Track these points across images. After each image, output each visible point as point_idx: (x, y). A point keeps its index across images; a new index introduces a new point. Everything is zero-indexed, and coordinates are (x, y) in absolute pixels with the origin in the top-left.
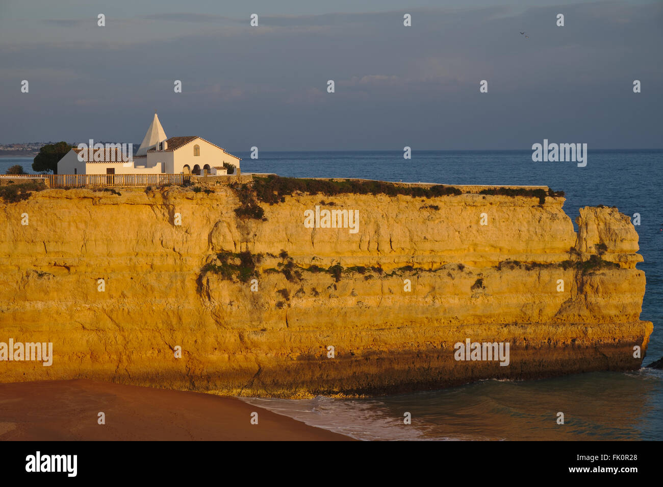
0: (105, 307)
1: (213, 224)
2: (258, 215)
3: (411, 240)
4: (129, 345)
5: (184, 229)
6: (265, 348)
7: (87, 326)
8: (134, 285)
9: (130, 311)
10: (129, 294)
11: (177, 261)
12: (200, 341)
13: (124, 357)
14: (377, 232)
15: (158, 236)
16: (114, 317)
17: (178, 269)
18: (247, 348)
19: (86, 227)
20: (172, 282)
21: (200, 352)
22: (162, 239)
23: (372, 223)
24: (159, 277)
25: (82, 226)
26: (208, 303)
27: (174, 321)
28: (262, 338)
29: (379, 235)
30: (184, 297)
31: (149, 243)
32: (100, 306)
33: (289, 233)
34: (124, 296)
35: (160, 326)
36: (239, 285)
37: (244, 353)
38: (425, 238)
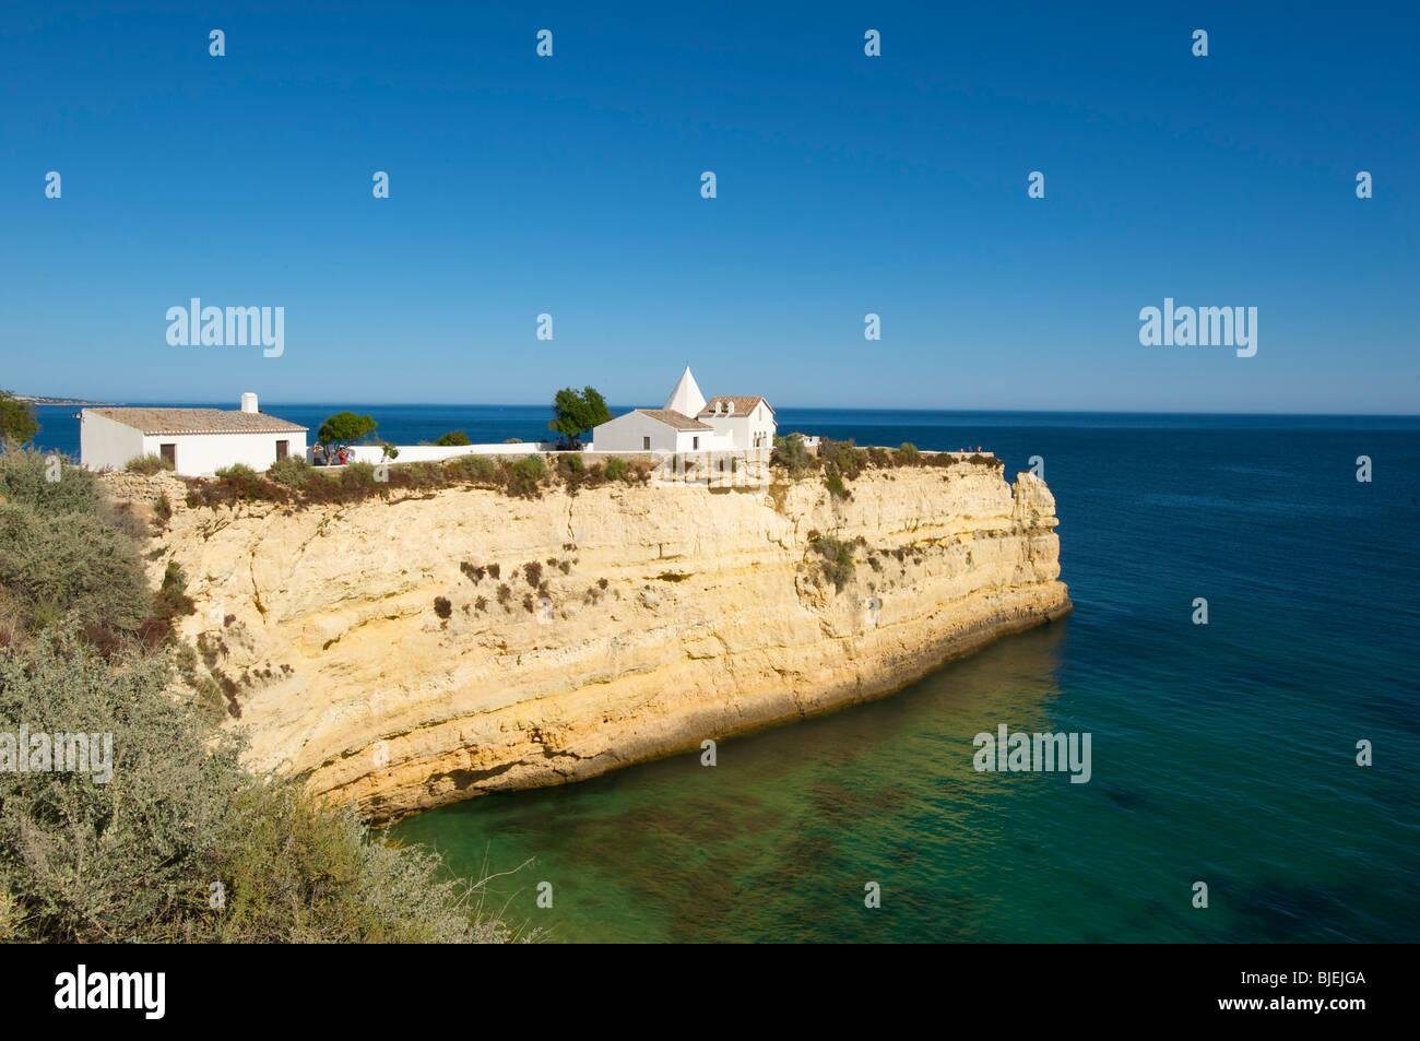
2: (846, 495)
3: (932, 515)
5: (792, 516)
6: (863, 655)
7: (695, 654)
8: (743, 593)
10: (739, 605)
11: (783, 557)
12: (810, 657)
14: (919, 508)
15: (764, 526)
17: (783, 568)
18: (850, 659)
20: (780, 584)
21: (811, 671)
22: (768, 530)
23: (915, 498)
24: (767, 580)
27: (786, 637)
28: (860, 645)
29: (921, 512)
31: (754, 536)
33: (865, 514)
34: (734, 608)
37: (848, 666)
38: (942, 512)
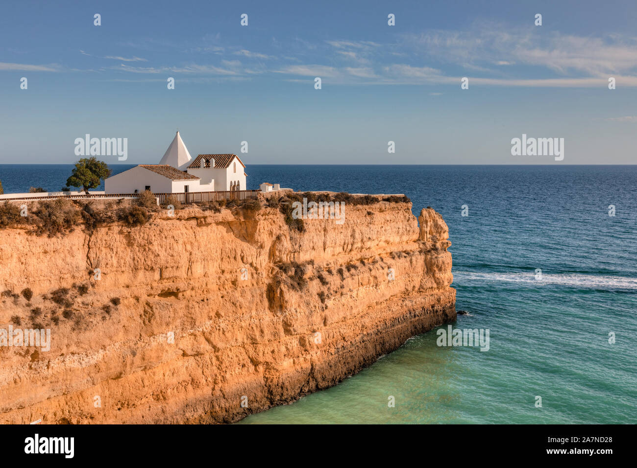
0: (205, 330)
1: (274, 237)
3: (362, 240)
4: (224, 365)
5: (259, 244)
6: (315, 347)
7: (189, 352)
8: (225, 303)
9: (225, 330)
10: (222, 313)
11: (254, 275)
12: (276, 350)
13: (220, 378)
14: (353, 236)
15: (239, 253)
16: (212, 339)
17: (255, 284)
18: (306, 350)
19: (192, 248)
20: (253, 296)
21: (277, 361)
22: (242, 255)
23: (350, 228)
24: (243, 293)
25: (189, 247)
26: (279, 314)
27: (258, 336)
28: (313, 339)
29: (354, 238)
30: (262, 310)
31: (232, 260)
32: (201, 330)
33: (314, 241)
34: (218, 315)
35: (245, 341)
36: (300, 292)
37: (304, 356)
38: (369, 238)
